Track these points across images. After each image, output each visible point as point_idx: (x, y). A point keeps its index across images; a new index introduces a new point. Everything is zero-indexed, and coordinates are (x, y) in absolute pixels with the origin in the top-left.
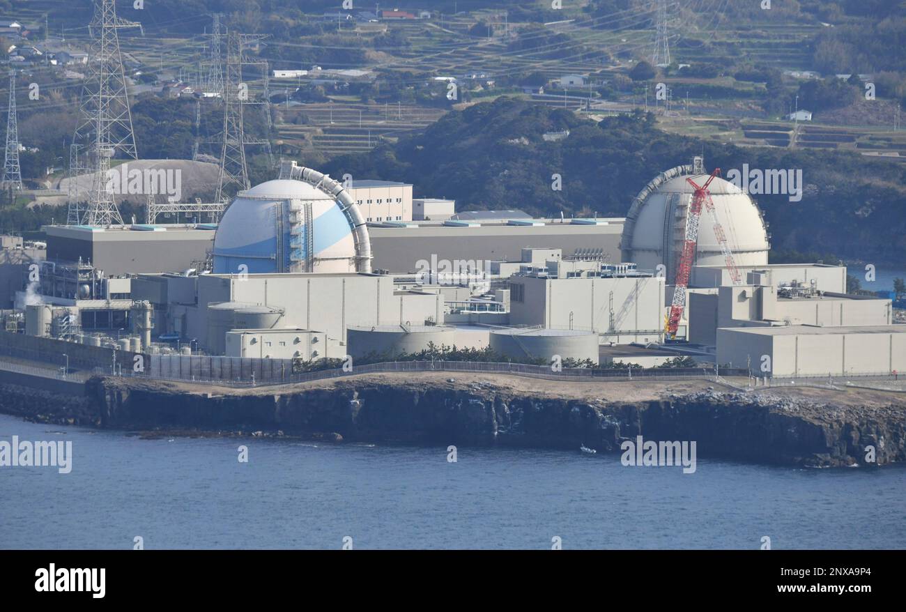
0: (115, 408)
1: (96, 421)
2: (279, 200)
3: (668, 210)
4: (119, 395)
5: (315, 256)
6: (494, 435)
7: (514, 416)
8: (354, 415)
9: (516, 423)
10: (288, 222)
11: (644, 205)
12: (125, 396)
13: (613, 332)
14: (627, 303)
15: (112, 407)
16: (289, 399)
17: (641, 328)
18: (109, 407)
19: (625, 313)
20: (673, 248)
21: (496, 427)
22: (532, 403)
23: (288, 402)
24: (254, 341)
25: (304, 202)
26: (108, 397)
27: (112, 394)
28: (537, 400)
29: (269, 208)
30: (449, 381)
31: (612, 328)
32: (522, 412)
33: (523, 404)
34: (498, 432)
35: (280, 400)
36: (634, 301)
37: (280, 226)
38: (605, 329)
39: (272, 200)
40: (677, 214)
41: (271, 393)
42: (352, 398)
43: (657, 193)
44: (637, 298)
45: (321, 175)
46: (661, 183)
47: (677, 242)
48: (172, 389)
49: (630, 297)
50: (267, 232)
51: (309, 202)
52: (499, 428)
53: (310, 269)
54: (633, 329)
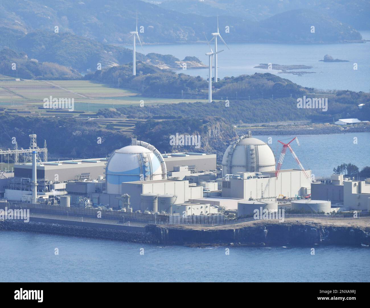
0: (164, 236)
1: (158, 241)
2: (138, 153)
3: (247, 151)
4: (166, 231)
5: (153, 174)
6: (320, 241)
7: (326, 234)
8: (266, 235)
9: (327, 236)
10: (143, 162)
11: (235, 149)
12: (167, 231)
13: (263, 198)
14: (266, 187)
15: (163, 236)
16: (239, 230)
17: (270, 196)
18: (162, 236)
19: (266, 191)
20: (250, 165)
21: (321, 238)
22: (333, 229)
23: (238, 232)
24: (190, 208)
25: (147, 154)
26: (162, 232)
27: (163, 231)
28: (334, 227)
29: (135, 157)
30: (298, 221)
31: (262, 197)
32: (329, 232)
33: (330, 229)
34: (322, 240)
35: (235, 231)
36: (268, 186)
37: (141, 163)
38: (260, 197)
39: (135, 154)
40: (251, 152)
41: (232, 228)
42: (264, 229)
43: (240, 145)
44: (269, 185)
45: (148, 144)
46: (240, 141)
47: (252, 163)
48: (184, 228)
49: (267, 185)
50: (137, 166)
51: (148, 154)
52: (322, 238)
53: (152, 178)
54: (268, 197)
